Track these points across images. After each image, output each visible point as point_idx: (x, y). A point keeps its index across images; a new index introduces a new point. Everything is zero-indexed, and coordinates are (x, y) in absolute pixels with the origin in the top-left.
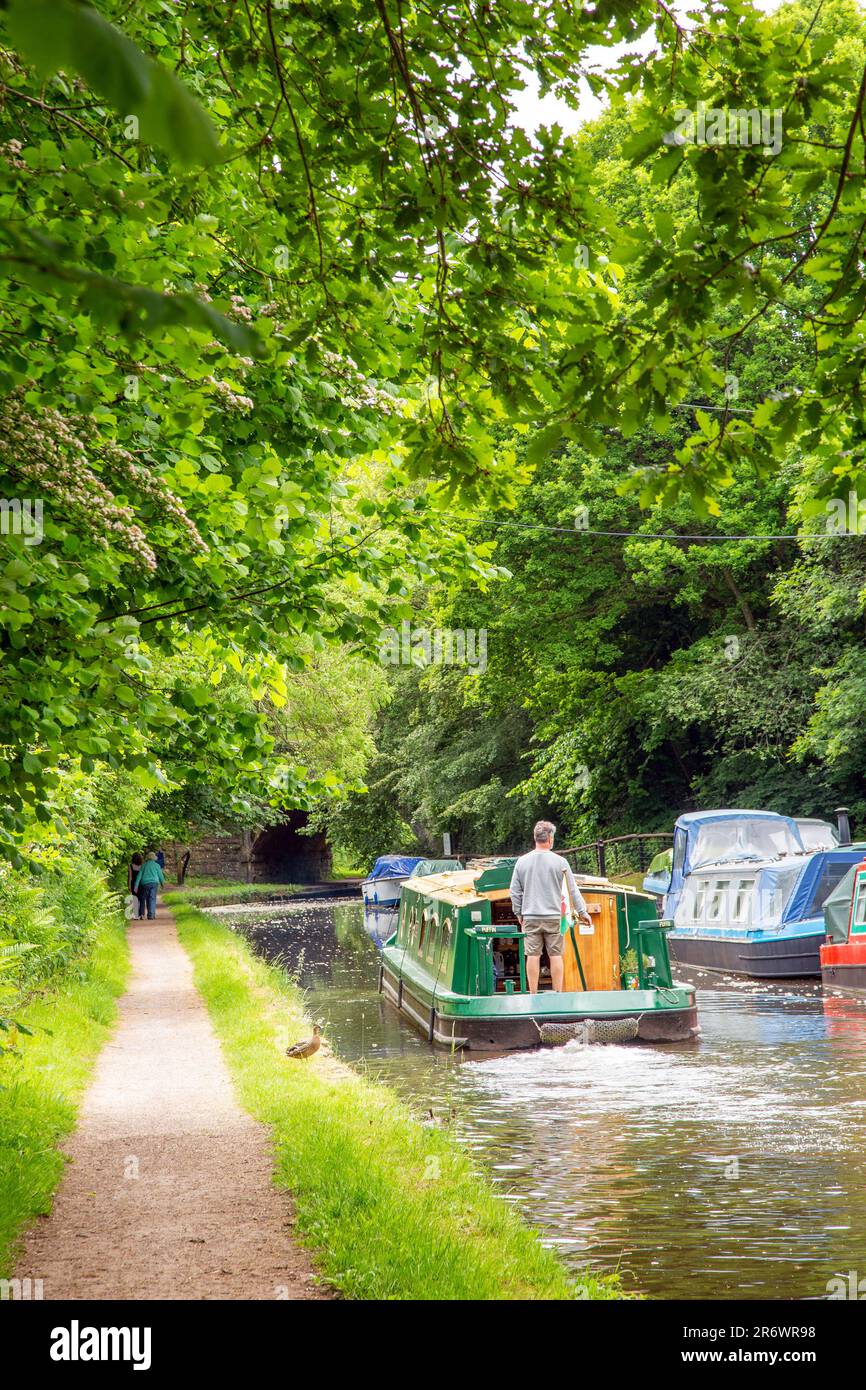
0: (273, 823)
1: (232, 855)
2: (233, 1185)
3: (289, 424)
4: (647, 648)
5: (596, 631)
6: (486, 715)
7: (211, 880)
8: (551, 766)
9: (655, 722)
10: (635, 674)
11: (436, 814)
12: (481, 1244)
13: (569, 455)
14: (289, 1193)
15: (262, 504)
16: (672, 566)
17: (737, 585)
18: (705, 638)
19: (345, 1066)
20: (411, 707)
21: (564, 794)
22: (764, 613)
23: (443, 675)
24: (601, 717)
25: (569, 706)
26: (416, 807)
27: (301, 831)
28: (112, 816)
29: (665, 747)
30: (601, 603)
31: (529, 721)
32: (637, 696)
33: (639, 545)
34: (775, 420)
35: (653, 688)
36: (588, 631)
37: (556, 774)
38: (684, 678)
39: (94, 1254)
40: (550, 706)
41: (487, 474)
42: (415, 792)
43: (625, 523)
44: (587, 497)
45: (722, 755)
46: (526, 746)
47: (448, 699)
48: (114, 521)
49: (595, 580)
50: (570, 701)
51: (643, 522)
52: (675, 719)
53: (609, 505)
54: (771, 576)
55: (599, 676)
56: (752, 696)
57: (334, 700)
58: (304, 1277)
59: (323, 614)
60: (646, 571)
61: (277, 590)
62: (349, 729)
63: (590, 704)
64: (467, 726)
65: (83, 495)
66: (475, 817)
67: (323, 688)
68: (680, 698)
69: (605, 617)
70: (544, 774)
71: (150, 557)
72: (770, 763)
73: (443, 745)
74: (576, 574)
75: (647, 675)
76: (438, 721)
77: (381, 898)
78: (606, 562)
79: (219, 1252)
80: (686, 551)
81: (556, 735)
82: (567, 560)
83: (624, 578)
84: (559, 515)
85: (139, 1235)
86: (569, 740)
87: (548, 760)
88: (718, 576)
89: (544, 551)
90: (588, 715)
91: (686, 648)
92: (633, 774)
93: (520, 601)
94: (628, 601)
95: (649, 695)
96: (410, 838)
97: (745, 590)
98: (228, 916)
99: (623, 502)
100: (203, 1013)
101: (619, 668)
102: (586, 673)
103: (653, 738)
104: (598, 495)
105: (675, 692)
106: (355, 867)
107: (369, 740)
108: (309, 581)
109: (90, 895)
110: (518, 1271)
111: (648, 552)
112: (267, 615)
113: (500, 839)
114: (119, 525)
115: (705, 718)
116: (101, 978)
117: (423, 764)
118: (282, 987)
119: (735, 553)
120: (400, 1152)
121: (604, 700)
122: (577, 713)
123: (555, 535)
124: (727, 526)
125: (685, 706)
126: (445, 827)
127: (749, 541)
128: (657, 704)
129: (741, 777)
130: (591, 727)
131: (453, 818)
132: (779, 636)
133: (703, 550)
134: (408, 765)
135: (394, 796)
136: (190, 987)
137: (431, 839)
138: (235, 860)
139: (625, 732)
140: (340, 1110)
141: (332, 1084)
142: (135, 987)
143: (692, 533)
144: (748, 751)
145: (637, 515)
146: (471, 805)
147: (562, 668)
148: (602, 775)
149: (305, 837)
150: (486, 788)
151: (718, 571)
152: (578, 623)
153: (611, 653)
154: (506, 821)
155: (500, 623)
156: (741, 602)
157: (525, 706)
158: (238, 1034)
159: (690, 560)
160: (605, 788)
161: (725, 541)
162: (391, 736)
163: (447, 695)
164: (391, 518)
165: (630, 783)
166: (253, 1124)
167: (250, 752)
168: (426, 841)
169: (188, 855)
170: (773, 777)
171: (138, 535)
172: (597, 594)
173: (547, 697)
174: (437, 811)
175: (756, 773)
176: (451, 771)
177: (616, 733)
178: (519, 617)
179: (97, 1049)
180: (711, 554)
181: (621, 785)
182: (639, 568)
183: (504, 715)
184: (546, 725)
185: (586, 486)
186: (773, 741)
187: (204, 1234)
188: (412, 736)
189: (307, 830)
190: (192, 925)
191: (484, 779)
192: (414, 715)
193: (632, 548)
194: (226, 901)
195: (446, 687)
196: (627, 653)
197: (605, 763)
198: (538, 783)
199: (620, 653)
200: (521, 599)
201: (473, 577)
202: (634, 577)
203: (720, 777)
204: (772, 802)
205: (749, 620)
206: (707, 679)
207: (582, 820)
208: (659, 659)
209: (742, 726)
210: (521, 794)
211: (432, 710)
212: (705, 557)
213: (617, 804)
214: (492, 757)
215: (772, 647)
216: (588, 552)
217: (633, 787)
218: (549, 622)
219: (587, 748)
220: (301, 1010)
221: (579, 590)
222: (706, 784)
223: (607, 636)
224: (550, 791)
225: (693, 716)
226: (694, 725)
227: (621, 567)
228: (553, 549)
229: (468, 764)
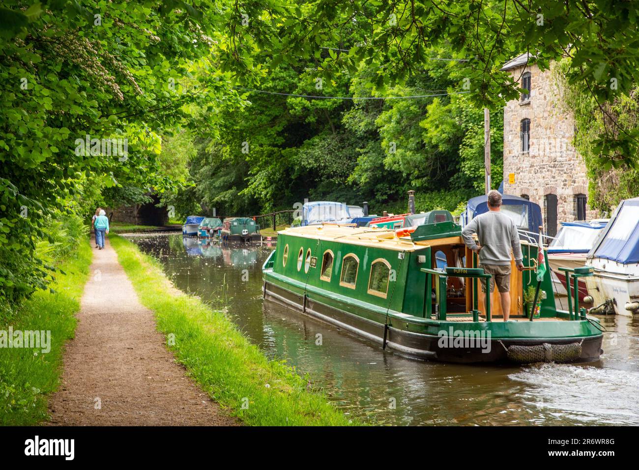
0: (147, 202)
1: (129, 214)
2: (142, 330)
3: (170, 47)
4: (294, 139)
5: (275, 132)
6: (231, 162)
7: (121, 223)
8: (256, 183)
9: (297, 168)
10: (289, 149)
11: (210, 200)
12: (236, 351)
13: (267, 63)
14: (163, 333)
15: (162, 78)
16: (305, 108)
17: (329, 116)
18: (317, 136)
19: (181, 291)
20: (202, 159)
21: (261, 194)
22: (339, 127)
23: (215, 147)
24: (276, 165)
25: (264, 160)
26: (202, 198)
27: (157, 205)
28: (88, 197)
29: (300, 178)
30: (277, 121)
31: (248, 166)
32: (290, 157)
33: (293, 99)
34: (357, 53)
35: (296, 154)
36: (272, 132)
37: (258, 186)
38: (308, 151)
39: (92, 352)
40: (256, 160)
41: (250, 72)
42: (203, 192)
43: (288, 90)
44: (273, 79)
45: (321, 181)
46: (247, 175)
47: (216, 156)
48: (108, 81)
49: (276, 111)
50: (264, 159)
51: (295, 90)
52: (304, 167)
53: (282, 83)
54: (342, 113)
55: (276, 149)
56: (334, 159)
57: (173, 154)
58: (171, 361)
59: (182, 118)
60: (295, 109)
61: (164, 108)
62: (179, 166)
63: (271, 160)
64: (223, 167)
65: (97, 71)
66: (226, 202)
67: (170, 150)
68: (307, 159)
69: (279, 126)
70: (253, 186)
71: (121, 95)
72: (339, 184)
73: (214, 174)
74: (268, 109)
75: (294, 150)
76: (212, 164)
77: (188, 232)
78: (280, 105)
79: (139, 352)
80: (311, 102)
81: (258, 172)
82: (265, 104)
83: (286, 111)
84: (262, 86)
85: (108, 346)
86: (263, 173)
87: (255, 181)
88: (322, 112)
89: (256, 100)
90: (271, 164)
91: (309, 139)
92: (287, 187)
93: (246, 119)
94: (288, 121)
95: (295, 157)
96: (200, 210)
97: (332, 118)
98: (128, 237)
99: (287, 82)
100: (123, 272)
101: (283, 146)
102: (270, 148)
103: (295, 174)
104: (278, 79)
105: (305, 156)
106: (178, 220)
107: (187, 170)
108: (177, 106)
109: (78, 226)
110: (249, 359)
111: (296, 101)
112: (161, 118)
113: (235, 211)
114: (110, 83)
115: (316, 167)
116: (83, 258)
117: (206, 181)
118: (154, 263)
119: (329, 104)
120: (204, 320)
121: (277, 159)
122: (267, 163)
123: (261, 93)
124: (326, 93)
125: (308, 162)
126: (214, 206)
127: (335, 99)
128: (298, 161)
129: (328, 190)
130: (272, 169)
131: (217, 202)
132: (345, 136)
133: (317, 102)
134: (200, 181)
135: (195, 193)
136: (117, 262)
137: (208, 210)
138: (130, 216)
139: (285, 171)
140: (180, 306)
141: (176, 297)
142: (94, 262)
143: (312, 95)
144: (331, 180)
145: (293, 87)
146: (224, 197)
147: (261, 145)
148: (276, 187)
149: (159, 208)
150: (230, 191)
151: (322, 110)
152: (268, 129)
153: (281, 140)
154: (238, 204)
155: (238, 127)
156: (330, 122)
157: (247, 160)
158: (138, 279)
159: (312, 105)
160: (276, 192)
161: (325, 99)
162: (194, 170)
163: (216, 154)
164: (210, 84)
165: (286, 191)
166: (147, 310)
167: (152, 169)
168: (206, 211)
169: (112, 213)
170: (340, 190)
171: (117, 87)
172: (276, 117)
173: (256, 157)
174: (211, 199)
175: (334, 188)
176: (217, 184)
177: (281, 172)
178: (245, 125)
179: (84, 283)
180: (320, 103)
181: (282, 191)
182: (292, 108)
183: (238, 163)
184: (255, 167)
185: (273, 75)
186: (341, 176)
187: (132, 346)
188: (202, 170)
189: (160, 205)
190: (115, 240)
191: (230, 188)
192: (203, 161)
193: (290, 100)
194: (126, 232)
195: (216, 151)
196: (287, 141)
197: (277, 183)
198: (251, 190)
199: (284, 141)
200: (247, 118)
201: (239, 106)
202: (290, 111)
203: (320, 189)
204: (340, 199)
205: (333, 130)
206: (317, 152)
207: (267, 205)
208: (299, 144)
209: (330, 170)
210: (244, 194)
211: (210, 160)
212: (318, 105)
213: (280, 199)
214: (233, 179)
215: (342, 140)
216: (273, 101)
217: (287, 192)
218: (257, 128)
219: (270, 177)
220: (161, 271)
221: (269, 115)
222: (315, 192)
223: (279, 134)
224: (255, 193)
225: (311, 166)
226: (311, 169)
227: (285, 107)
228: (260, 99)
229: (224, 181)
